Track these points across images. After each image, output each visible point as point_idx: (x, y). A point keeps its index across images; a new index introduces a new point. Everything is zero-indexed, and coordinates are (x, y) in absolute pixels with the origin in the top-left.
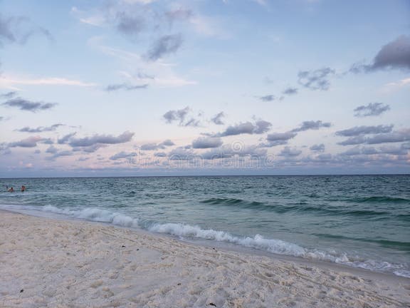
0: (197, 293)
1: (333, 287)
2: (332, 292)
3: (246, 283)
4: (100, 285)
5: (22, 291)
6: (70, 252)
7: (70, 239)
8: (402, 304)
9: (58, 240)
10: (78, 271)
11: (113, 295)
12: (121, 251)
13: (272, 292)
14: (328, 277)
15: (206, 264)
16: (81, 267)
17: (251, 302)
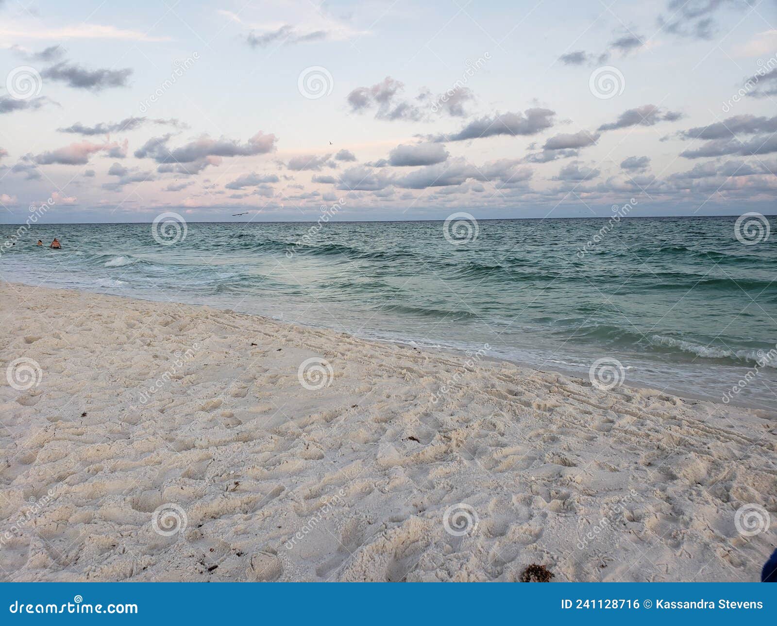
0: (386, 422)
1: (627, 412)
2: (626, 421)
3: (473, 405)
4: (215, 407)
5: (84, 415)
6: (158, 354)
7: (156, 331)
8: (749, 440)
9: (136, 333)
10: (176, 384)
11: (240, 423)
12: (249, 352)
13: (518, 420)
14: (619, 396)
15: (402, 374)
16: (180, 378)
17: (480, 436)
